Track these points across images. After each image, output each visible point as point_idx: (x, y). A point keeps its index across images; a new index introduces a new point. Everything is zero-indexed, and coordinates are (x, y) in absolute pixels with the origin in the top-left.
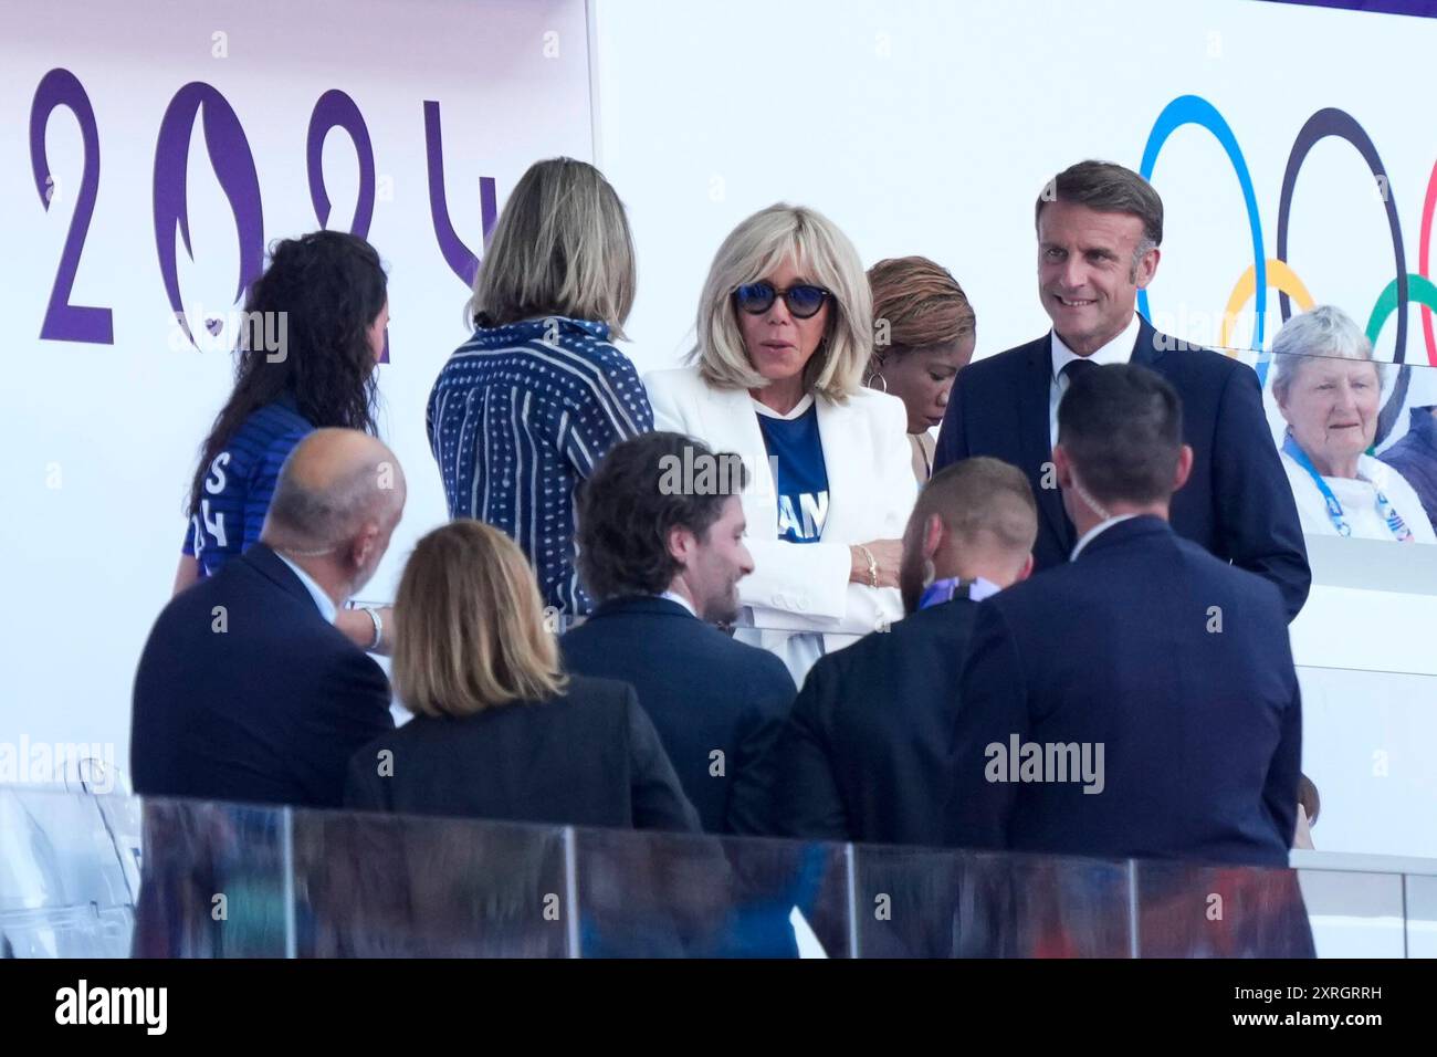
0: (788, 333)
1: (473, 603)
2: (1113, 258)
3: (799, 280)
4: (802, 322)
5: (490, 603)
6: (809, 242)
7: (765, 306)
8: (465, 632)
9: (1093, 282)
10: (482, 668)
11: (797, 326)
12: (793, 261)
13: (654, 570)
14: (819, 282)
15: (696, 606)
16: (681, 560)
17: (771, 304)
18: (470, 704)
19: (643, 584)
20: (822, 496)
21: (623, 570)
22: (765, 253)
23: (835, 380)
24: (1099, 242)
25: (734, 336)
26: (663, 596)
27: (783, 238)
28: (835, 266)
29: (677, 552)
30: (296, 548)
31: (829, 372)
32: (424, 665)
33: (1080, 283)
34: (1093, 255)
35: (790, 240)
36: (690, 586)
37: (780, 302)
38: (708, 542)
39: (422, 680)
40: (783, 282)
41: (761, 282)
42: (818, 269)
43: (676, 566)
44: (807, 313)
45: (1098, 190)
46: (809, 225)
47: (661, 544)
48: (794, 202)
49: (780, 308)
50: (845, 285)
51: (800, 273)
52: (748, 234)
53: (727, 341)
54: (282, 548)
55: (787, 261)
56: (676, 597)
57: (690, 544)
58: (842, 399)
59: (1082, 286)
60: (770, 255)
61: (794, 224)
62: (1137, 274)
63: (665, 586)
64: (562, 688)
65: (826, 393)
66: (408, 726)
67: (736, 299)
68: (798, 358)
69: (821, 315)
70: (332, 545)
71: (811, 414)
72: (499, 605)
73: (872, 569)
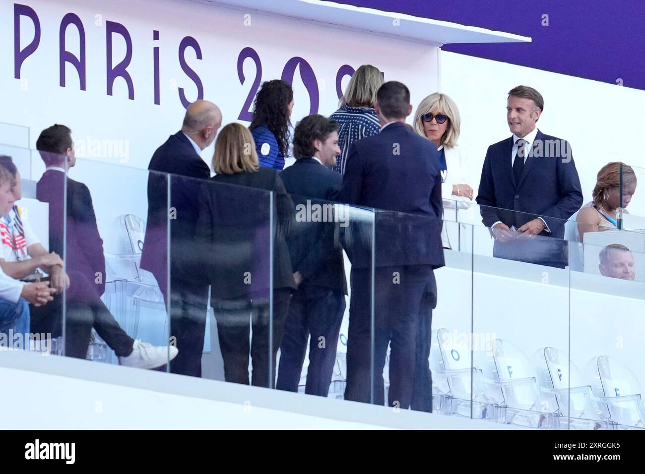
0: (436, 128)
1: (233, 146)
2: (525, 110)
3: (439, 113)
4: (440, 124)
5: (238, 144)
6: (443, 103)
7: (430, 120)
8: (231, 153)
9: (518, 117)
10: (234, 163)
11: (439, 126)
12: (439, 108)
13: (309, 151)
14: (445, 113)
15: (322, 161)
16: (318, 148)
17: (432, 119)
18: (229, 171)
19: (307, 155)
20: (445, 171)
21: (300, 150)
22: (431, 105)
23: (450, 141)
24: (519, 106)
25: (422, 128)
26: (312, 158)
27: (436, 102)
28: (450, 109)
29: (316, 146)
30: (188, 132)
31: (448, 139)
32: (219, 161)
33: (514, 117)
34: (518, 110)
35: (438, 102)
36: (321, 156)
37: (434, 119)
38: (326, 144)
39: (218, 164)
40: (435, 114)
41: (429, 113)
42: (445, 111)
43: (316, 150)
44: (441, 122)
45: (519, 92)
46: (444, 99)
47: (311, 144)
48: (441, 92)
49: (434, 120)
50: (452, 114)
51: (440, 111)
52: (426, 101)
53: (420, 128)
54: (185, 132)
55: (436, 108)
56: (317, 158)
57: (320, 144)
58: (452, 147)
59: (515, 118)
60: (432, 106)
61: (439, 98)
62: (533, 116)
63: (313, 155)
64: (256, 169)
65: (447, 145)
66: (215, 177)
67: (422, 117)
68: (439, 135)
69: (446, 123)
70: (198, 131)
71: (443, 150)
72: (241, 145)
73: (458, 191)
